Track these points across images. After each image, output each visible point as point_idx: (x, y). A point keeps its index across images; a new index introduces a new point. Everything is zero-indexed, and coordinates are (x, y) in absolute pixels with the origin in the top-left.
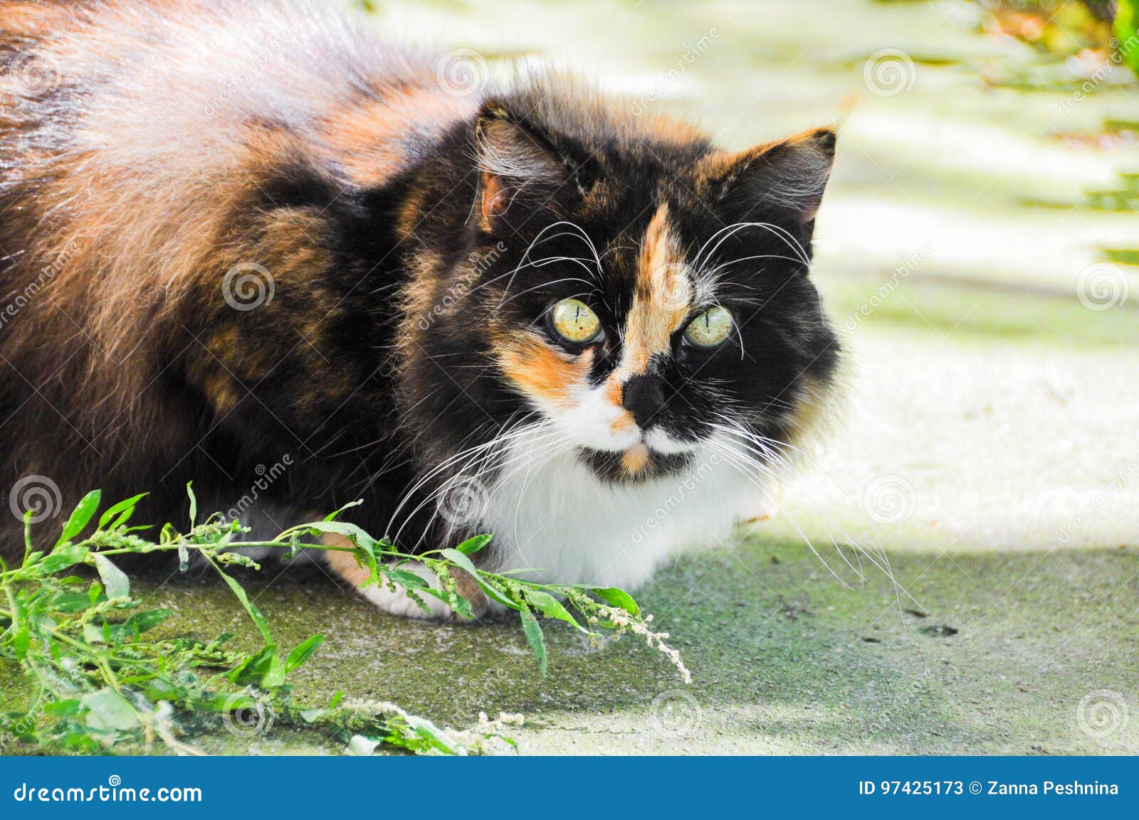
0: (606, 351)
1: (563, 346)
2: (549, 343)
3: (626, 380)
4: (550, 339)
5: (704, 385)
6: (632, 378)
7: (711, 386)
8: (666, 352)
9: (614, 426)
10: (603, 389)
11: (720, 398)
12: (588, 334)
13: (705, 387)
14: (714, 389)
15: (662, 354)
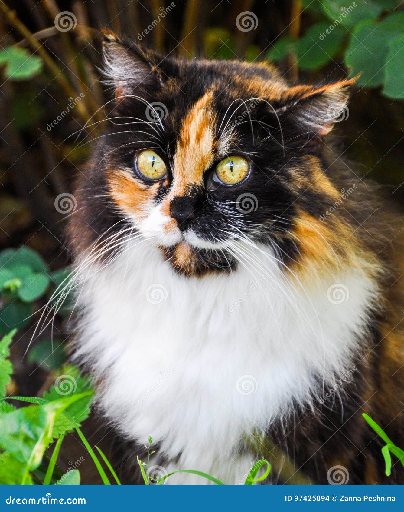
0: (166, 183)
1: (143, 180)
2: (135, 178)
3: (172, 199)
4: (135, 176)
5: (223, 205)
6: (175, 198)
7: (226, 205)
8: (198, 183)
9: (166, 228)
10: (161, 206)
11: (232, 214)
12: (160, 174)
13: (223, 206)
14: (228, 208)
15: (195, 183)
